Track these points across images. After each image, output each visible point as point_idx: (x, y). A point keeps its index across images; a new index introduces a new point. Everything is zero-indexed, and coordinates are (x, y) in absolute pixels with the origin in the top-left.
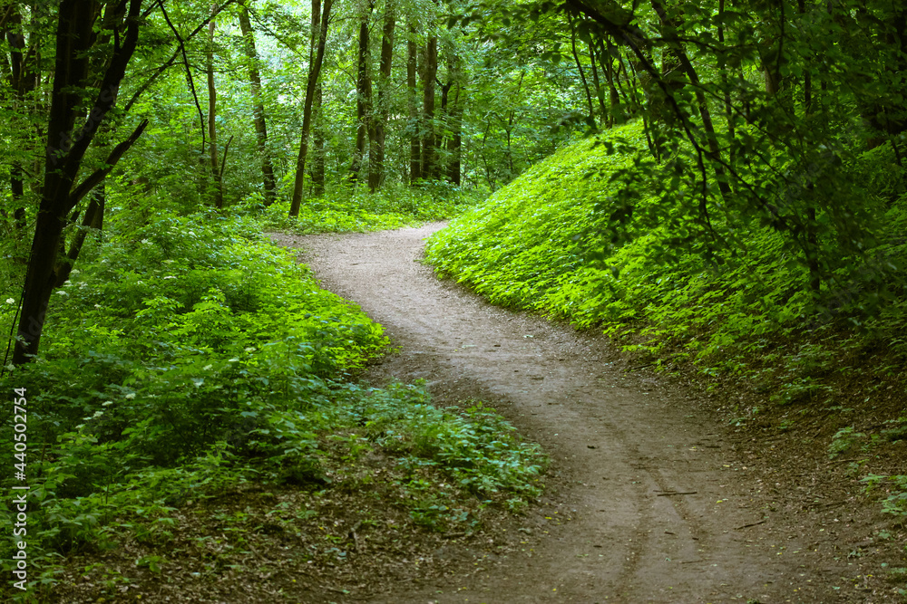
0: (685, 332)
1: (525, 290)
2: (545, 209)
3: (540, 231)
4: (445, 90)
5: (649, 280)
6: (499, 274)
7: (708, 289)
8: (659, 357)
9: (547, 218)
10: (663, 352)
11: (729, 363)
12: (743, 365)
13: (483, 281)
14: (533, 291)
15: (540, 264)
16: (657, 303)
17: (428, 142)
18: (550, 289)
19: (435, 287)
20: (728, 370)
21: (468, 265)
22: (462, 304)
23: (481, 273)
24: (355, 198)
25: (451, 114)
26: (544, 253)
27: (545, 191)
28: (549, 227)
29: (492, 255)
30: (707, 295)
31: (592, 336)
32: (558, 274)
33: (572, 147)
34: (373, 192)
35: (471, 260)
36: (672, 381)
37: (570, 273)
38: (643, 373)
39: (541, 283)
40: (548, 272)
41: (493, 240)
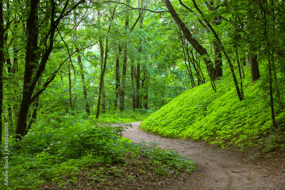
0: (230, 137)
1: (176, 131)
2: (180, 108)
3: (179, 114)
4: (143, 81)
5: (217, 124)
6: (166, 128)
7: (236, 124)
8: (222, 145)
9: (180, 111)
10: (223, 143)
11: (247, 143)
12: (251, 143)
13: (161, 130)
14: (178, 132)
15: (179, 124)
16: (220, 130)
17: (138, 97)
18: (183, 131)
19: (145, 134)
20: (246, 145)
21: (155, 127)
22: (155, 138)
23: (160, 128)
24: (116, 114)
25: (145, 88)
26: (181, 120)
27: (179, 104)
28: (182, 113)
29: (163, 123)
30: (237, 126)
31: (199, 142)
32: (185, 126)
33: (186, 92)
34: (121, 112)
35: (156, 125)
36: (228, 150)
37: (189, 125)
38: (218, 149)
39: (180, 129)
40: (182, 126)
41: (163, 119)
